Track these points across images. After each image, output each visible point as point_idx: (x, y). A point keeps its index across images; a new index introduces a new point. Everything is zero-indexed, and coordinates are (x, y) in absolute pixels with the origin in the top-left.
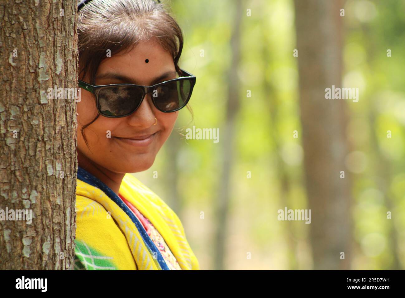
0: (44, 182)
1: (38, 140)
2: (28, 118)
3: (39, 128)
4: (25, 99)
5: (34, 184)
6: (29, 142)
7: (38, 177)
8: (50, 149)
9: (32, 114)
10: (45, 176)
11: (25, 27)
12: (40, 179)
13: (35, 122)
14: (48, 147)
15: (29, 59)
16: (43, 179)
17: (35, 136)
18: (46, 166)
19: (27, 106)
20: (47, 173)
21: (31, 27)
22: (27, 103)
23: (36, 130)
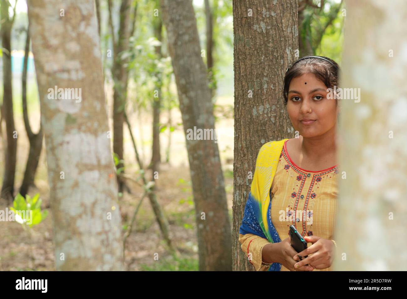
0: (287, 135)
1: (284, 119)
2: (279, 110)
3: (284, 113)
4: (278, 102)
5: (283, 136)
6: (280, 119)
7: (284, 133)
8: (289, 122)
9: (281, 108)
10: (287, 133)
11: (277, 73)
12: (285, 134)
13: (282, 111)
14: (288, 121)
15: (279, 86)
16: (286, 134)
17: (282, 117)
18: (287, 129)
19: (279, 105)
20: (288, 132)
21: (280, 73)
22: (279, 103)
23: (283, 115)
